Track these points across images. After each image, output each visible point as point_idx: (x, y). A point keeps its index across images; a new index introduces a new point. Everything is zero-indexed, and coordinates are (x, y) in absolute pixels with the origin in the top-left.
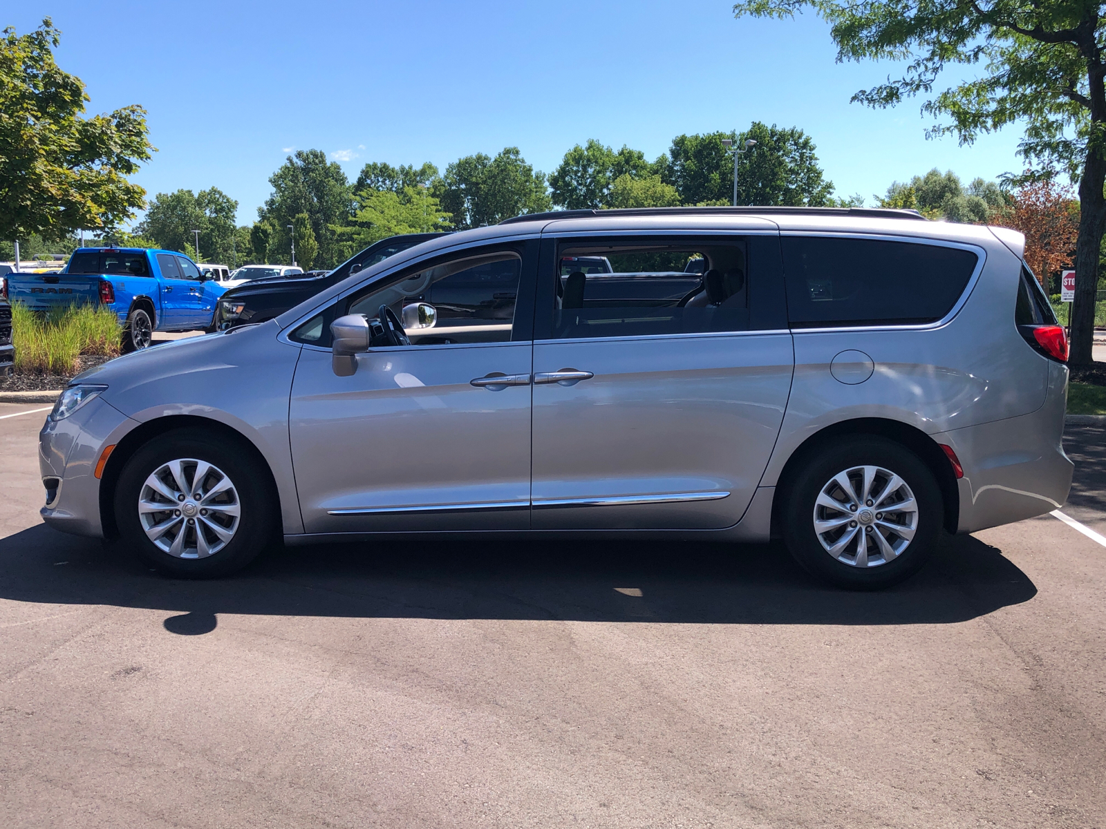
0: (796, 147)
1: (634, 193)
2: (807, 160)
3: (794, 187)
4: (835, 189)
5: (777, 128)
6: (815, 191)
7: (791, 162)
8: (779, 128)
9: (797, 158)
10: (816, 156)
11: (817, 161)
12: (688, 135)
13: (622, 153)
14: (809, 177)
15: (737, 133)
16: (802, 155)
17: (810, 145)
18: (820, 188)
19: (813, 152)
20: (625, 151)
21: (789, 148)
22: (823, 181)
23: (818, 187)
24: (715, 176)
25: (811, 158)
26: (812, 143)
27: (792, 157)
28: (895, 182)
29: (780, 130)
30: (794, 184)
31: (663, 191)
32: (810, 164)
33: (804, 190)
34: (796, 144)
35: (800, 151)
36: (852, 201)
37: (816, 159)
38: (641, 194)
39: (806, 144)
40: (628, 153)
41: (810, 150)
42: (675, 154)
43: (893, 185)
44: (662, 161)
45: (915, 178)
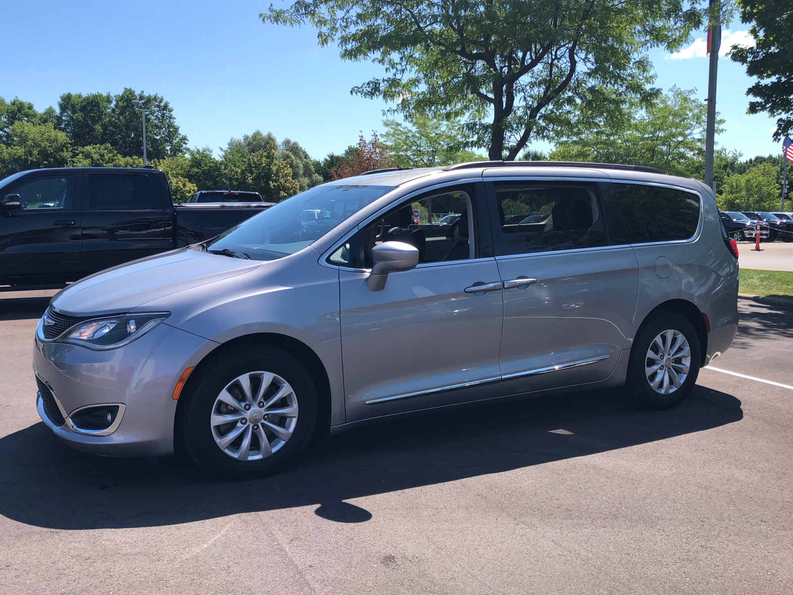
0: (158, 109)
1: (31, 136)
2: (167, 119)
3: (158, 138)
4: (188, 141)
5: (144, 94)
6: (174, 142)
7: (155, 120)
8: (146, 94)
9: (159, 116)
10: (173, 116)
11: (175, 120)
12: (73, 93)
13: (13, 104)
14: (169, 131)
15: (112, 95)
16: (163, 115)
17: (169, 107)
18: (177, 140)
19: (171, 113)
20: (16, 103)
21: (153, 109)
22: (180, 134)
23: (176, 139)
24: (98, 127)
25: (170, 118)
26: (170, 106)
27: (156, 116)
28: (232, 138)
29: (147, 95)
30: (158, 136)
31: (56, 136)
32: (169, 121)
33: (166, 141)
34: (158, 106)
35: (162, 112)
36: (205, 151)
37: (174, 118)
38: (38, 137)
39: (166, 107)
40: (20, 104)
41: (169, 111)
42: (63, 108)
43: (232, 140)
44: (50, 112)
45: (245, 136)
